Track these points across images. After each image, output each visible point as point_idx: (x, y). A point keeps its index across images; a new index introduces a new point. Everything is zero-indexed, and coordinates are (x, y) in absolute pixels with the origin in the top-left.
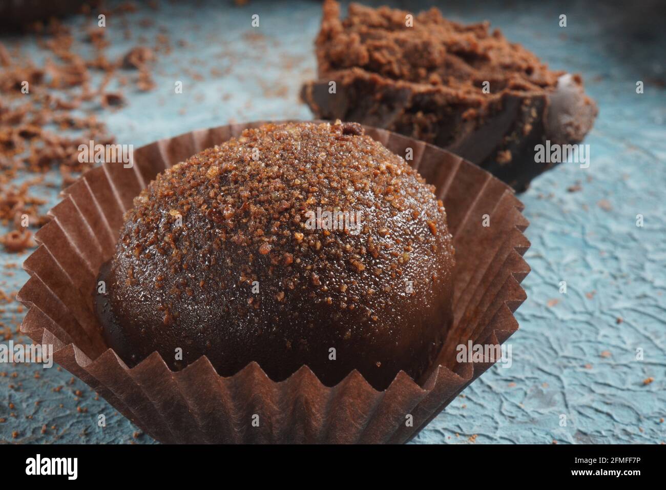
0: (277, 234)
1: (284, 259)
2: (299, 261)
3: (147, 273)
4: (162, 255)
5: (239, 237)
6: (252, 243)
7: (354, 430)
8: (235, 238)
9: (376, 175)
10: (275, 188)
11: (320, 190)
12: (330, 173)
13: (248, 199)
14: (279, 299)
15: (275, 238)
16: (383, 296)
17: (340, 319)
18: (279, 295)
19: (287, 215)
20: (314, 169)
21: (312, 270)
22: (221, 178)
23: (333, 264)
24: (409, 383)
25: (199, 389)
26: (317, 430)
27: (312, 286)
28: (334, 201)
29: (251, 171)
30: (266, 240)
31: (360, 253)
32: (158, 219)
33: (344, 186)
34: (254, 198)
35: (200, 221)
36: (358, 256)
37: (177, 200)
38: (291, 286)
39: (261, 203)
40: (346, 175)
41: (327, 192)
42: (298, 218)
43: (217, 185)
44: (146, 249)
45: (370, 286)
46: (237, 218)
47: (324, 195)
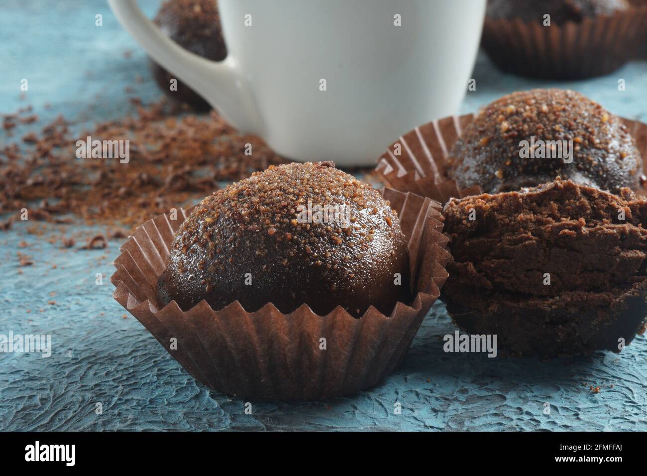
0: (279, 222)
1: (286, 237)
2: (295, 237)
3: (192, 262)
4: (202, 247)
5: (254, 226)
6: (263, 229)
7: (343, 357)
8: (251, 227)
9: (345, 186)
10: (276, 195)
11: (307, 195)
12: (314, 184)
13: (258, 203)
14: (284, 263)
15: (278, 224)
16: (356, 261)
17: (327, 276)
18: (284, 261)
19: (286, 210)
20: (302, 183)
21: (305, 243)
22: (239, 195)
23: (320, 239)
24: (377, 315)
25: (234, 328)
26: (317, 357)
27: (306, 254)
28: (317, 200)
29: (259, 187)
30: (273, 225)
31: (338, 232)
32: (197, 227)
33: (323, 191)
34: (262, 201)
35: (226, 222)
36: (336, 234)
37: (210, 213)
38: (292, 254)
39: (267, 204)
40: (324, 185)
41: (312, 195)
42: (293, 211)
43: (236, 199)
44: (191, 247)
45: (346, 254)
46: (252, 215)
47: (310, 197)
